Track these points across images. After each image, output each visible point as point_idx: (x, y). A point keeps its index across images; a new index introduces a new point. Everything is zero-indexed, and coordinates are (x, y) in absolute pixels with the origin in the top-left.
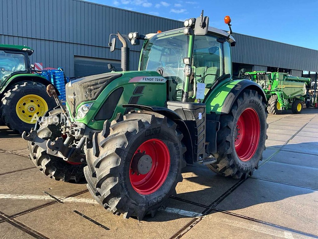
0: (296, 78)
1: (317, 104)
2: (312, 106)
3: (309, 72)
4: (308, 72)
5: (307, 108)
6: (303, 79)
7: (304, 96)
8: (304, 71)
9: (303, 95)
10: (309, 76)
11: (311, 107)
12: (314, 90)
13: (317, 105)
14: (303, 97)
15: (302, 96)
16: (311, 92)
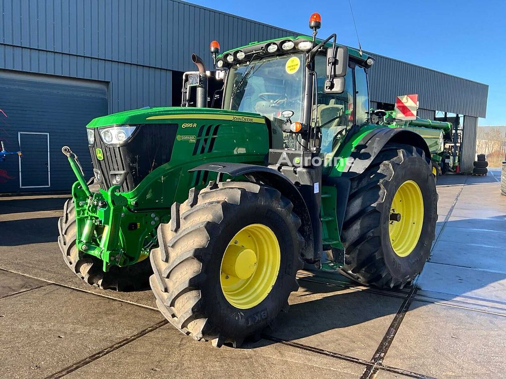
0: (427, 122)
1: (458, 168)
2: (451, 171)
3: (446, 114)
4: (444, 113)
5: (442, 174)
6: (438, 123)
7: (441, 154)
8: (437, 112)
9: (439, 152)
10: (445, 119)
11: (450, 173)
12: (453, 145)
13: (458, 170)
14: (438, 156)
15: (436, 153)
16: (448, 147)
